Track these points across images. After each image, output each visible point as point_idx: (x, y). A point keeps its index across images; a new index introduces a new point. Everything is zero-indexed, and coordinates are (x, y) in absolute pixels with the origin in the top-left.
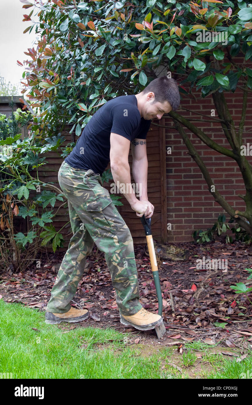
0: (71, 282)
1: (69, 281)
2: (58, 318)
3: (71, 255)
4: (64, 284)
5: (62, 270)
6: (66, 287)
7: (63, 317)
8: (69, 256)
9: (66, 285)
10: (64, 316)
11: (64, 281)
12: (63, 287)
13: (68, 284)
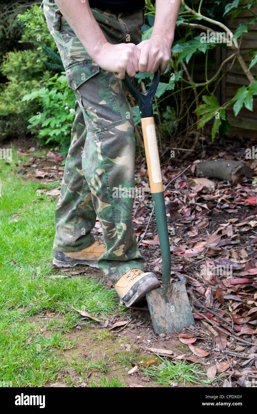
0: (83, 203)
1: (78, 201)
2: (69, 258)
3: (74, 158)
4: (72, 207)
5: (66, 184)
6: (74, 211)
7: (78, 257)
8: (72, 160)
9: (74, 208)
10: (78, 255)
11: (72, 202)
12: (70, 211)
13: (77, 206)
